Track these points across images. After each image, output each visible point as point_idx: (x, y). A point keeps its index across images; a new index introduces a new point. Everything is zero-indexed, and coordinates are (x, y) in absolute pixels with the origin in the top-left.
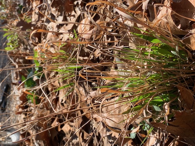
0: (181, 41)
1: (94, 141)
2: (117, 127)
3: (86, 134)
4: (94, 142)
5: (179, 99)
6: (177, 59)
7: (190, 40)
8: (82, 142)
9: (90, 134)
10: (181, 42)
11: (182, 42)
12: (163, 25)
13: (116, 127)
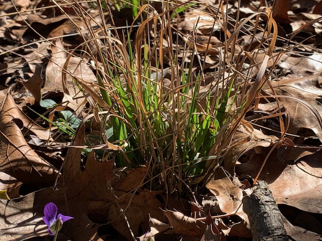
0: (219, 165)
1: (12, 46)
2: (47, 81)
3: (21, 32)
4: (9, 46)
5: (125, 168)
6: (188, 161)
7: (221, 178)
8: (5, 28)
9: (22, 39)
10: (216, 165)
11: (216, 167)
12: (237, 135)
13: (46, 79)
